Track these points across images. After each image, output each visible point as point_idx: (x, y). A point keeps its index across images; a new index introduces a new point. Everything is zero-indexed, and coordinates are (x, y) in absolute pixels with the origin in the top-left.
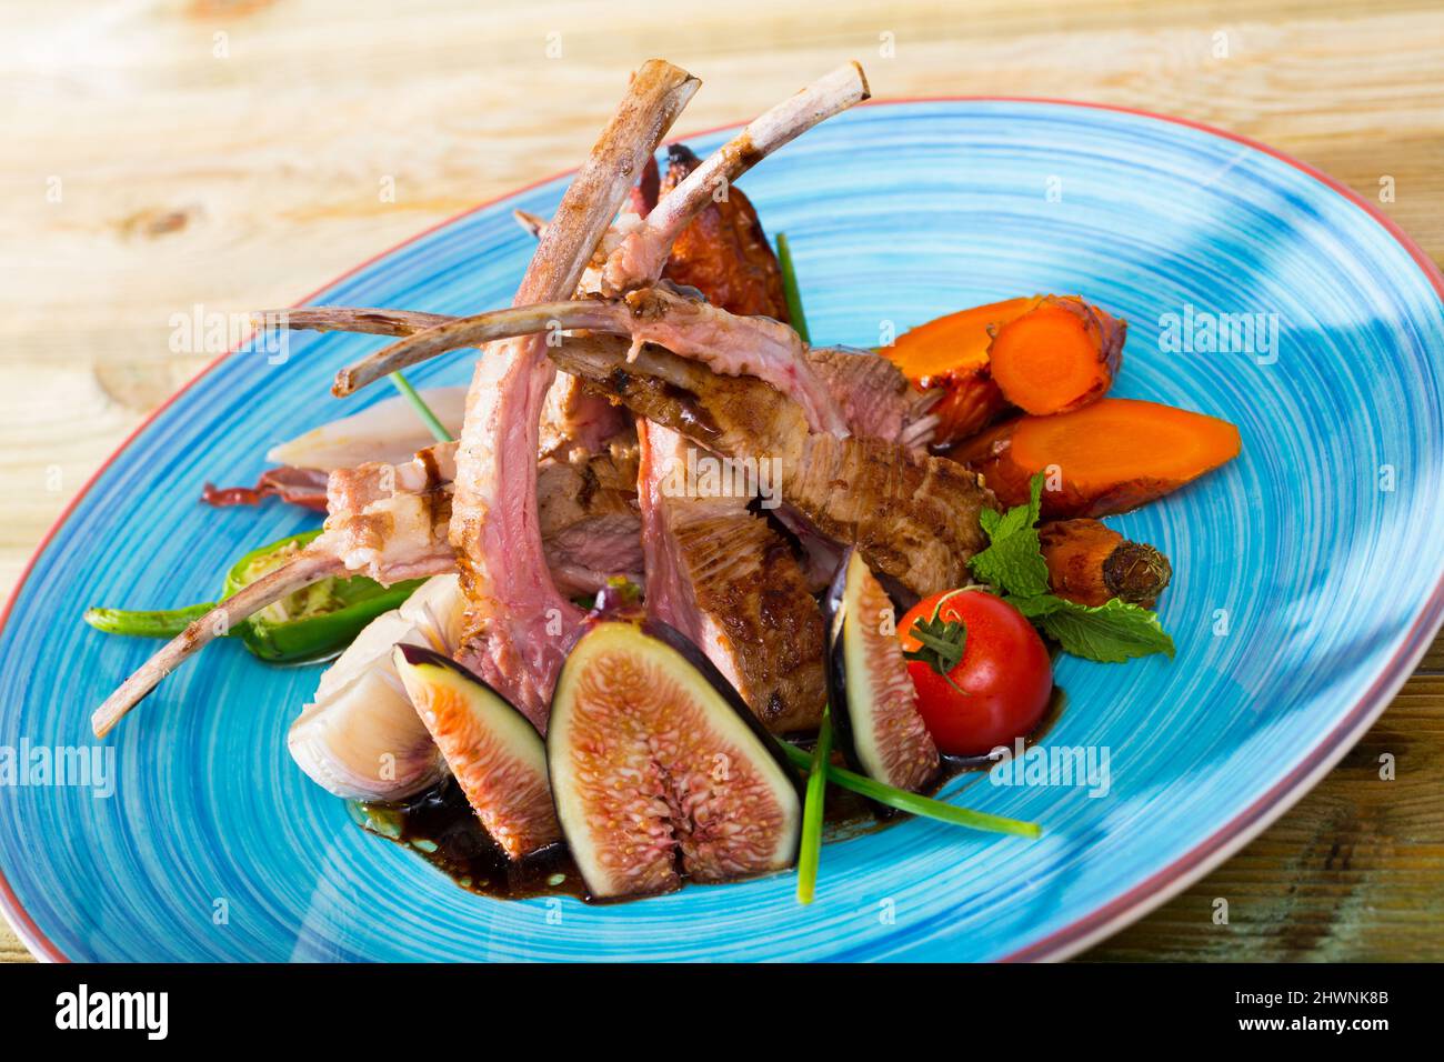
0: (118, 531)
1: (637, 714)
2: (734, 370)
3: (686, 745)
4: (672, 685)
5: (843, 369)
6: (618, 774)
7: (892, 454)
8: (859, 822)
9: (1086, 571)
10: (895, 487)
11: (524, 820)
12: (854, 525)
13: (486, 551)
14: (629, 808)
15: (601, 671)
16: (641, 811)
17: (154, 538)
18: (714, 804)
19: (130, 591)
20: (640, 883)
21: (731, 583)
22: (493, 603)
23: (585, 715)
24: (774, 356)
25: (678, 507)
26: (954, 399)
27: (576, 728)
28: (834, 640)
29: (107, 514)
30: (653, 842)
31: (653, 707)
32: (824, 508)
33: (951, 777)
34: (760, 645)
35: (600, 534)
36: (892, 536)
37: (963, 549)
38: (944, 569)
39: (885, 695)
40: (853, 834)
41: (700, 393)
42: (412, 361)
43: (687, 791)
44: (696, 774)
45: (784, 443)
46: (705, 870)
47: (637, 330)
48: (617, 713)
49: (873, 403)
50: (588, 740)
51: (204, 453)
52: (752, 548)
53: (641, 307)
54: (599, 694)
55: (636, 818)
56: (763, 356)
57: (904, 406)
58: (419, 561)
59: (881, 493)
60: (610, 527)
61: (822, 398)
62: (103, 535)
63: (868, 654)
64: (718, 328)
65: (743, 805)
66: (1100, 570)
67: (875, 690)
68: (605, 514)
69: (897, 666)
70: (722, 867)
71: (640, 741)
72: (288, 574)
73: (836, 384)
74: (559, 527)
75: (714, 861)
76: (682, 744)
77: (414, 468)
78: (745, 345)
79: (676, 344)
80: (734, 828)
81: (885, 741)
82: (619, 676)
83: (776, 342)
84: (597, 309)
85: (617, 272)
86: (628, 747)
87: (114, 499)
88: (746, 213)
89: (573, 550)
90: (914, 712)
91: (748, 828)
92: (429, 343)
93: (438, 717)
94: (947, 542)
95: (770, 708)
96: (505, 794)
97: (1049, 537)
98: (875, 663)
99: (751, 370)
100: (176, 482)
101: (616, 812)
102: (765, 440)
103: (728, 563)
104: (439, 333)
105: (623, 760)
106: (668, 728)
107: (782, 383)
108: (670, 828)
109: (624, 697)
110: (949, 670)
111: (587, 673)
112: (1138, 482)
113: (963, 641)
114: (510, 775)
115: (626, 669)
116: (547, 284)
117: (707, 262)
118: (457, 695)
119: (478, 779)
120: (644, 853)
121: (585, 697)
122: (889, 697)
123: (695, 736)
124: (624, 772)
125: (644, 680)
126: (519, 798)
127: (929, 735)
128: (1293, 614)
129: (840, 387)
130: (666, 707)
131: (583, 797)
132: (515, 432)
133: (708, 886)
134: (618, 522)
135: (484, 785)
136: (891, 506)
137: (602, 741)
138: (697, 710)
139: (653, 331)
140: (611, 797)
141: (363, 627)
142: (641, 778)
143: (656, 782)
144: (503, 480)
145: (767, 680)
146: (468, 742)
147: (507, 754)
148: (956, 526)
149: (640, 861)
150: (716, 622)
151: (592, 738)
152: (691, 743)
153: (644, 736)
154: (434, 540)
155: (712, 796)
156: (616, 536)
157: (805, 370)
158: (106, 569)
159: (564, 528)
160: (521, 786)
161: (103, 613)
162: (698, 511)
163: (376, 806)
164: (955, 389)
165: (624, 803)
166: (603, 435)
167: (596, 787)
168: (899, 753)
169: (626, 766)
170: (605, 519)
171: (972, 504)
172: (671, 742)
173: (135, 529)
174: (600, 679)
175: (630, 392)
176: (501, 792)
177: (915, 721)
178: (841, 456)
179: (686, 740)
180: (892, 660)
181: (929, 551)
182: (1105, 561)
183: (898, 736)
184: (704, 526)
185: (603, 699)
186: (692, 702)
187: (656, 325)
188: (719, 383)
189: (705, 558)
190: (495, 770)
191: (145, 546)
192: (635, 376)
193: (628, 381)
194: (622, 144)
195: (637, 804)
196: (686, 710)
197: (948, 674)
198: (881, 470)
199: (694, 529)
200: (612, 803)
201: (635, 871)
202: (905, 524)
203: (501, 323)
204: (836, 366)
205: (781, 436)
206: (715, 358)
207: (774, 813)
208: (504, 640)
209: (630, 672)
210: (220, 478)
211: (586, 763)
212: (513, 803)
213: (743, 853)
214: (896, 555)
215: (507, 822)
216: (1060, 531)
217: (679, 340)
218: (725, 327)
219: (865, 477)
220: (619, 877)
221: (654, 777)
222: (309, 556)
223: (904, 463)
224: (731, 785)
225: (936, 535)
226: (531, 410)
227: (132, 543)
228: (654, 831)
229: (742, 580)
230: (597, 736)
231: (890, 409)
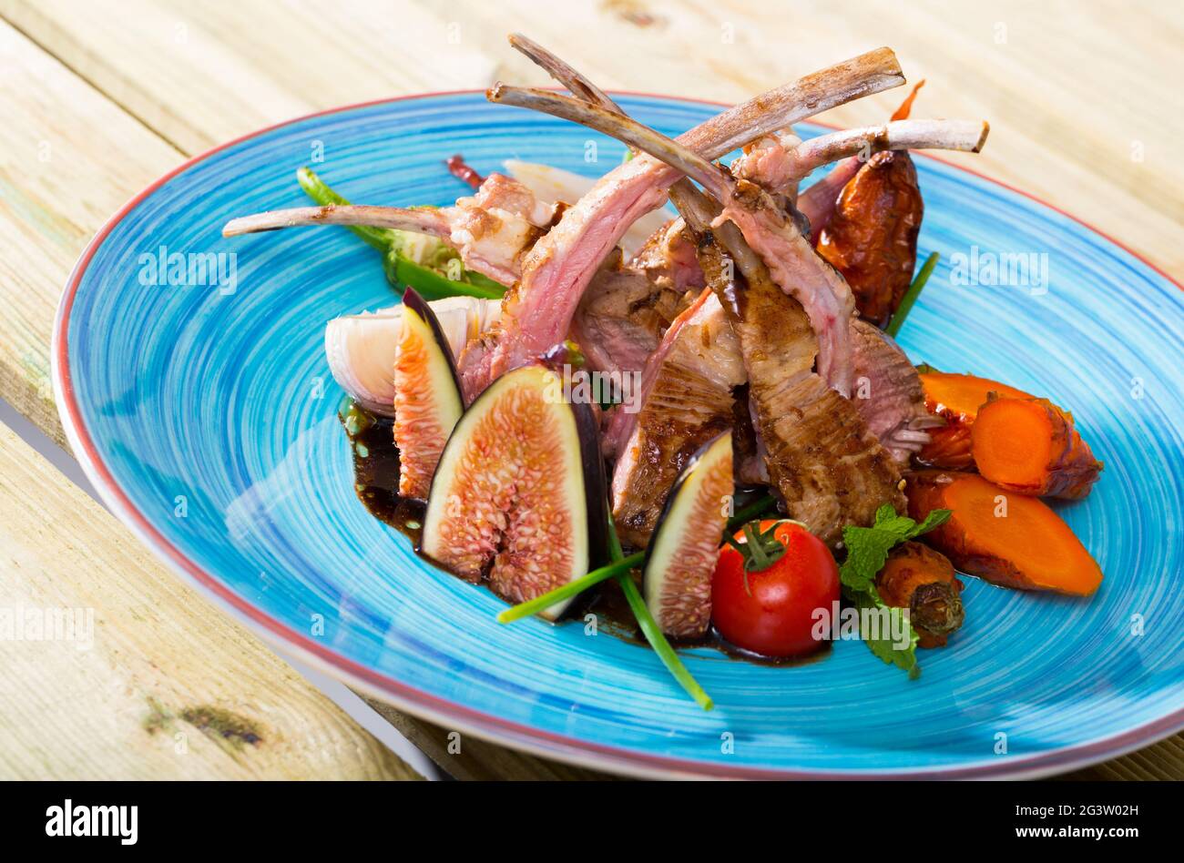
0: (375, 141)
1: (524, 444)
2: (787, 287)
3: (540, 488)
4: (556, 442)
5: (872, 348)
6: (487, 476)
7: (852, 422)
8: (623, 629)
9: (906, 582)
10: (834, 441)
11: (422, 472)
12: (784, 444)
13: (533, 284)
14: (479, 504)
15: (520, 398)
16: (486, 512)
17: (396, 162)
18: (533, 542)
19: (348, 180)
20: (455, 561)
21: (671, 420)
22: (515, 322)
23: (493, 421)
24: (825, 301)
25: (681, 350)
26: (953, 435)
27: (482, 426)
28: (678, 483)
29: (379, 126)
30: (478, 538)
31: (536, 446)
32: (775, 420)
33: (707, 646)
34: (657, 472)
35: (629, 337)
36: (804, 469)
37: (850, 518)
38: (826, 520)
39: (690, 550)
40: (612, 633)
41: (753, 286)
42: (554, 112)
43: (523, 522)
44: (534, 513)
45: (786, 361)
46: (501, 584)
47: (729, 207)
48: (512, 434)
49: (885, 392)
50: (484, 440)
51: (476, 137)
52: (708, 410)
53: (742, 194)
54: (509, 412)
55: (479, 515)
56: (816, 295)
57: (909, 412)
58: (498, 267)
59: (820, 438)
60: (638, 337)
61: (843, 356)
62: (364, 135)
63: (693, 512)
64: (792, 250)
65: (549, 556)
66: (915, 588)
67: (684, 541)
68: (638, 325)
69: (713, 537)
70: (512, 590)
71: (516, 464)
72: (412, 216)
73: (860, 355)
74: (604, 312)
75: (509, 581)
76: (539, 485)
77: (547, 210)
78: (808, 278)
79: (752, 236)
80: (534, 567)
81: (673, 583)
82: (529, 409)
83: (833, 293)
84: (715, 175)
85: (752, 164)
86: (505, 463)
87: (392, 120)
88: (914, 217)
89: (607, 336)
90: (706, 579)
91: (543, 574)
92: (574, 109)
93: (402, 355)
94: (842, 504)
95: (632, 520)
96: (419, 442)
97: (909, 549)
98: (695, 522)
99: (800, 297)
100: (441, 140)
101: (469, 501)
102: (771, 348)
103: (682, 407)
104: (586, 107)
105: (497, 469)
106: (537, 468)
107: (818, 323)
108: (498, 539)
109: (524, 427)
110: (751, 570)
111: (511, 393)
112: (1005, 562)
113: (774, 558)
114: (428, 432)
115: (536, 407)
116: (703, 141)
117: (861, 229)
118: (424, 349)
119: (406, 419)
120: (469, 543)
121: (501, 408)
122: (693, 554)
123: (550, 486)
124: (491, 476)
125: (541, 424)
126: (427, 453)
127: (709, 605)
128: (1014, 709)
129: (863, 359)
130: (543, 453)
131: (457, 477)
132: (608, 220)
133: (494, 596)
134: (644, 336)
135: (408, 426)
136: (819, 451)
137: (492, 447)
138: (562, 469)
139: (740, 216)
140: (474, 490)
141: (450, 296)
142: (499, 490)
143: (508, 500)
144: (579, 245)
145: (645, 499)
146: (412, 388)
147: (435, 416)
148: (858, 499)
149: (463, 546)
150: (641, 438)
151: (487, 438)
152: (544, 488)
153: (519, 462)
154: (517, 259)
155: (534, 535)
156: (638, 346)
157: (843, 328)
158: (345, 157)
159: (608, 316)
160: (432, 445)
161: (309, 174)
162: (695, 364)
163: (359, 408)
164: (957, 429)
165: (478, 499)
166: (691, 281)
167: (468, 474)
168: (679, 601)
169: (495, 474)
170: (637, 328)
171: (882, 495)
172: (533, 479)
173: (385, 148)
174: (516, 403)
175: (705, 251)
176: (417, 440)
177: (704, 587)
178: (818, 398)
179: (542, 484)
180: (709, 530)
181: (822, 500)
182: (922, 585)
183: (684, 586)
184: (688, 373)
185: (510, 418)
186: (562, 461)
187: (745, 214)
188: (773, 290)
189: (669, 392)
190: (419, 421)
191: (383, 163)
192: (718, 244)
193: (711, 243)
194: (822, 85)
195: (486, 506)
196: (556, 464)
197: (748, 572)
198: (834, 425)
199: (678, 370)
200: (470, 492)
201: (456, 551)
202: (821, 470)
203: (636, 133)
204: (868, 342)
205: (787, 355)
206: (776, 268)
207: (565, 576)
208: (506, 352)
209: (538, 412)
210: (473, 159)
211: (472, 454)
212: (421, 454)
213: (529, 589)
214: (796, 484)
215: (410, 465)
216: (919, 552)
217: (756, 236)
218: (800, 254)
219: (820, 421)
220: (444, 548)
221: (508, 496)
222: (435, 214)
223: (856, 432)
224: (550, 536)
225: (837, 493)
226: (630, 214)
227: (377, 154)
228: (485, 532)
229: (680, 423)
230: (491, 441)
231: (897, 405)
